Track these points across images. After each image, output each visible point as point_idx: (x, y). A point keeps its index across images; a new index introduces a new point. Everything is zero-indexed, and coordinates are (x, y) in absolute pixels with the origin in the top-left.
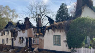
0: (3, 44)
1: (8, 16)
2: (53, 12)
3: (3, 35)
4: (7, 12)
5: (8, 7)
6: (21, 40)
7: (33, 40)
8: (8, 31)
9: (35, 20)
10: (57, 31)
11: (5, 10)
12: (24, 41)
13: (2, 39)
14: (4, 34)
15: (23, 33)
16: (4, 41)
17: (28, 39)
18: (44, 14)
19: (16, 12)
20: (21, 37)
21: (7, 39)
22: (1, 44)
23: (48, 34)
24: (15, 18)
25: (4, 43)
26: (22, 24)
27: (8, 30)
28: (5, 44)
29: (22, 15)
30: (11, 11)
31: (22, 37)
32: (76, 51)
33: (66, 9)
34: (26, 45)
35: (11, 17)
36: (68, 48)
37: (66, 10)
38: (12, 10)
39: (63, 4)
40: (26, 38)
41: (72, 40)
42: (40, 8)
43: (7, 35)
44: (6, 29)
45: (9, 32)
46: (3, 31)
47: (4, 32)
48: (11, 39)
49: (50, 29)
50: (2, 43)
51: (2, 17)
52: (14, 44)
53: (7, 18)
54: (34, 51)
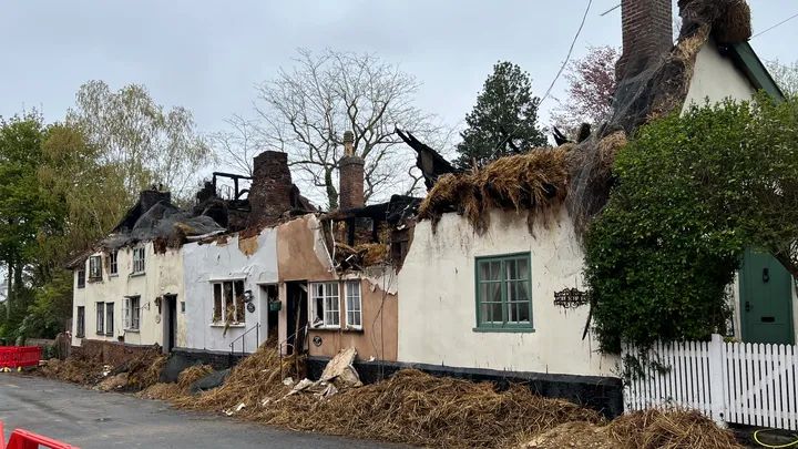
0: (104, 339)
1: (140, 156)
2: (436, 130)
3: (105, 276)
4: (137, 126)
5: (143, 96)
6: (229, 301)
7: (319, 302)
8: (139, 245)
9: (316, 178)
10: (506, 224)
11: (121, 115)
12: (252, 309)
13: (100, 304)
14: (114, 269)
15: (248, 252)
16: (111, 313)
17: (283, 296)
18: (378, 142)
19: (194, 130)
20: (228, 283)
21: (135, 300)
22: (92, 342)
23: (429, 248)
24: (186, 165)
25: (111, 334)
26: (237, 195)
27: (135, 242)
28: (114, 339)
29: (234, 147)
30: (159, 122)
31: (240, 284)
32: (663, 371)
33: (525, 99)
34: (263, 337)
35: (162, 163)
36: (596, 344)
37: (524, 108)
38: (165, 113)
39: (502, 70)
40: (264, 287)
41: (635, 285)
42: (354, 104)
43: (132, 276)
44: (122, 238)
45: (142, 252)
46: (106, 250)
47: (113, 257)
48: (158, 301)
49: (449, 210)
50: (100, 333)
51: (101, 161)
52: (179, 336)
53: (135, 168)
54: (327, 375)
